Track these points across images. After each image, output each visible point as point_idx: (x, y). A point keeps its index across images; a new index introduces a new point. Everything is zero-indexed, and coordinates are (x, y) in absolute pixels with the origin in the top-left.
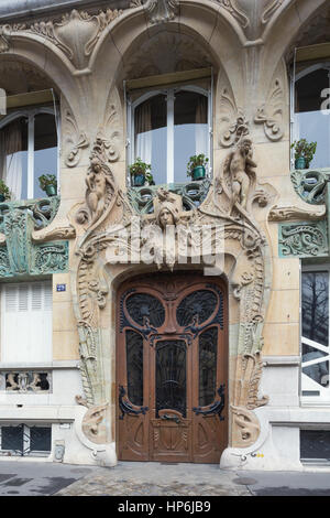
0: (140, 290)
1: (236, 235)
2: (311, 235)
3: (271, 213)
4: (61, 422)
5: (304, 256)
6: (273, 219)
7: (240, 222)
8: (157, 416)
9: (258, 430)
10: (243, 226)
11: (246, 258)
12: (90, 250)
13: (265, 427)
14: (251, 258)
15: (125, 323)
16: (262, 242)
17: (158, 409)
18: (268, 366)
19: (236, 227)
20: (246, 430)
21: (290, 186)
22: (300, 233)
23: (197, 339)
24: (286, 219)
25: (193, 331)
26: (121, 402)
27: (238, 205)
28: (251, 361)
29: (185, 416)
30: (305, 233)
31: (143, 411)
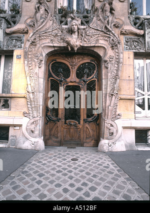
0: (58, 60)
1: (106, 39)
2: (138, 42)
3: (121, 31)
4: (15, 126)
5: (135, 51)
6: (122, 34)
7: (108, 33)
8: (65, 123)
9: (117, 131)
10: (110, 35)
11: (110, 49)
12: (35, 39)
13: (120, 129)
14: (113, 49)
15: (50, 75)
16: (118, 43)
17: (66, 119)
18: (121, 99)
19: (106, 35)
20: (111, 131)
21: (128, 21)
22: (133, 41)
23: (86, 85)
24: (127, 34)
25: (84, 81)
26: (46, 115)
27: (107, 26)
28: (114, 97)
29: (79, 123)
30: (136, 41)
31: (59, 120)
